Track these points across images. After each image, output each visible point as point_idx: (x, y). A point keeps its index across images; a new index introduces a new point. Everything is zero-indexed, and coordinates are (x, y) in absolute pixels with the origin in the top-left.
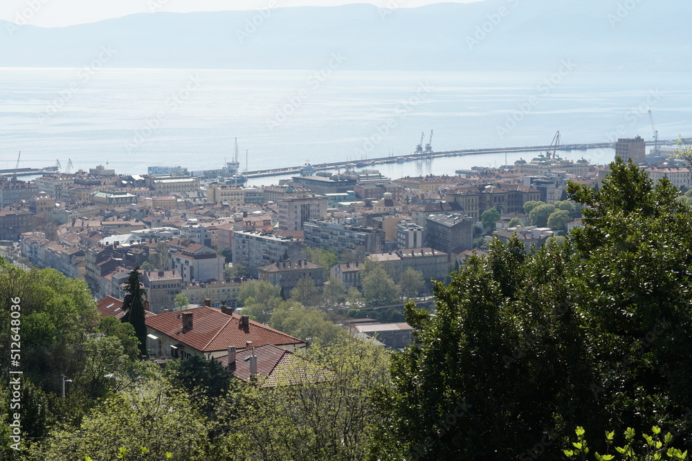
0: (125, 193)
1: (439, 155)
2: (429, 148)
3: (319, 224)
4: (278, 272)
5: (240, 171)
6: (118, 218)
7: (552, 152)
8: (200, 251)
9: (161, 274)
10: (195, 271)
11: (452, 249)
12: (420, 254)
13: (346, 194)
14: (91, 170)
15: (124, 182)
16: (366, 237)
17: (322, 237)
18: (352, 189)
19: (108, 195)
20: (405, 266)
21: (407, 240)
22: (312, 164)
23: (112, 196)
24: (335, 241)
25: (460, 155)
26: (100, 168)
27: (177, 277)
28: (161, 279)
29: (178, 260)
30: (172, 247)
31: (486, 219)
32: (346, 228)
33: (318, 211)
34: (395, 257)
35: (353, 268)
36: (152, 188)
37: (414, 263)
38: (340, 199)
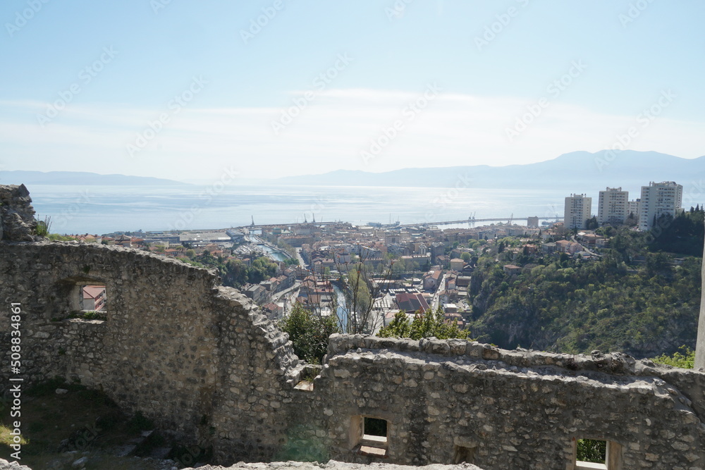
0: (346, 232)
1: (478, 220)
3: (391, 245)
5: (400, 225)
11: (436, 255)
12: (421, 256)
13: (419, 234)
14: (344, 223)
16: (404, 250)
17: (392, 249)
20: (414, 260)
21: (421, 251)
24: (395, 251)
30: (337, 251)
31: (454, 245)
32: (399, 247)
34: (411, 257)
35: (395, 260)
36: (358, 230)
37: (417, 259)
38: (417, 236)
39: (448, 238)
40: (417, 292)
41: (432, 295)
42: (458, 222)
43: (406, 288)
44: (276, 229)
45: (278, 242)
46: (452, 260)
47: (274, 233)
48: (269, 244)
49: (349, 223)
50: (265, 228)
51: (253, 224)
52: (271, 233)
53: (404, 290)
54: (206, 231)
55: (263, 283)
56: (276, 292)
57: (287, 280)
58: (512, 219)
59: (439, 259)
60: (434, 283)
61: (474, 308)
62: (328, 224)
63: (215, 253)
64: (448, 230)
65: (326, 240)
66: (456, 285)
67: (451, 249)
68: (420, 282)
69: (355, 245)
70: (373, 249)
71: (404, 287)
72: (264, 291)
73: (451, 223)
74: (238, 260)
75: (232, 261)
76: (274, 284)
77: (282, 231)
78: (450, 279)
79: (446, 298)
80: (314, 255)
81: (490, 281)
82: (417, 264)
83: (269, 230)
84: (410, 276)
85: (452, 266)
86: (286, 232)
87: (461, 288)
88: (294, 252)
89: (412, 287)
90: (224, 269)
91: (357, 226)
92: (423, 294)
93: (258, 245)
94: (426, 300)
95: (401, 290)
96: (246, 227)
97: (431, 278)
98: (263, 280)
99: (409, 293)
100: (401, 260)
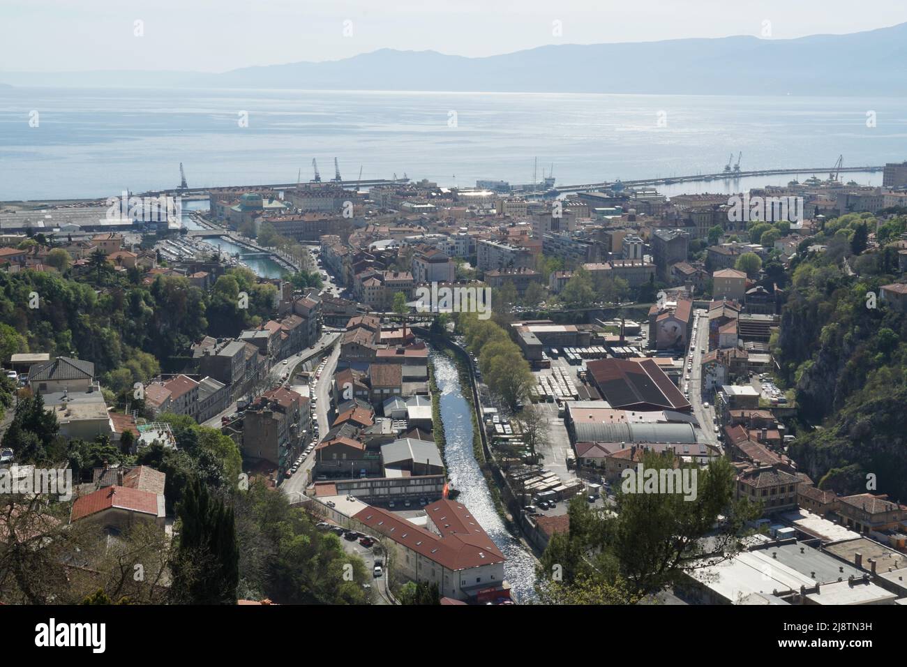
0: (427, 204)
1: (747, 174)
2: (737, 168)
3: (552, 235)
4: (498, 277)
5: (556, 185)
6: (406, 225)
7: (835, 174)
8: (434, 256)
9: (396, 275)
10: (429, 273)
11: (668, 261)
12: (630, 265)
13: (614, 209)
14: (418, 183)
15: (434, 194)
16: (587, 248)
17: (556, 247)
18: (621, 205)
19: (412, 205)
20: (615, 274)
21: (628, 252)
22: (622, 181)
23: (415, 206)
24: (565, 251)
25: (767, 175)
26: (425, 181)
27: (410, 277)
28: (395, 279)
29: (418, 263)
30: (417, 252)
31: (711, 235)
32: (573, 240)
33: (567, 224)
34: (607, 267)
35: (568, 275)
36: (456, 199)
37: (624, 272)
38: (608, 213)
39: (694, 218)
40: (637, 356)
41: (678, 363)
42: (698, 179)
43: (608, 345)
44: (251, 198)
45: (258, 231)
46: (716, 274)
47: (246, 208)
48: (233, 234)
49: (431, 181)
50: (218, 196)
51: (184, 184)
52: (236, 208)
53: (603, 350)
54: (66, 204)
55: (247, 334)
56: (280, 357)
57: (303, 327)
58: (840, 170)
59: (678, 272)
60: (680, 331)
61: (801, 396)
62: (378, 185)
63: (119, 260)
64: (683, 199)
65: (383, 223)
66: (739, 337)
67: (704, 245)
68: (638, 329)
69: (459, 238)
70: (508, 247)
71: (601, 342)
72: (254, 357)
73: (682, 180)
74: (176, 276)
75: (164, 278)
76: (275, 336)
77: (266, 204)
78: (724, 320)
79: (720, 371)
80: (360, 262)
81: (844, 326)
82: (624, 283)
83: (231, 200)
84: (610, 314)
85: (717, 289)
86: (275, 204)
87: (751, 345)
88: (302, 255)
89: (622, 343)
90: (146, 299)
91: (454, 191)
92: (657, 361)
93: (205, 237)
94: (666, 373)
95: (593, 350)
96: (168, 193)
97: (672, 318)
98: (248, 328)
99: (619, 355)
100: (583, 274)
